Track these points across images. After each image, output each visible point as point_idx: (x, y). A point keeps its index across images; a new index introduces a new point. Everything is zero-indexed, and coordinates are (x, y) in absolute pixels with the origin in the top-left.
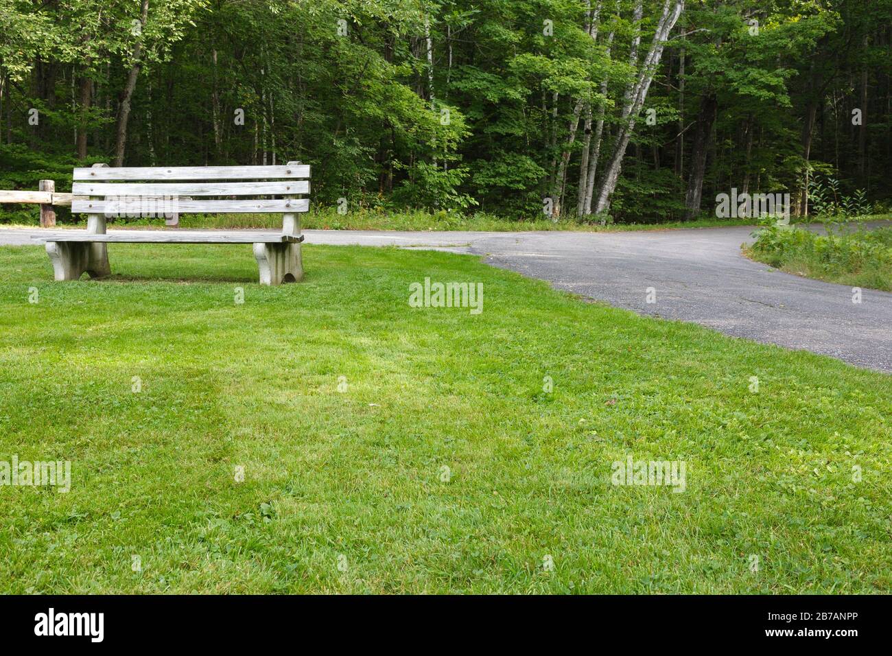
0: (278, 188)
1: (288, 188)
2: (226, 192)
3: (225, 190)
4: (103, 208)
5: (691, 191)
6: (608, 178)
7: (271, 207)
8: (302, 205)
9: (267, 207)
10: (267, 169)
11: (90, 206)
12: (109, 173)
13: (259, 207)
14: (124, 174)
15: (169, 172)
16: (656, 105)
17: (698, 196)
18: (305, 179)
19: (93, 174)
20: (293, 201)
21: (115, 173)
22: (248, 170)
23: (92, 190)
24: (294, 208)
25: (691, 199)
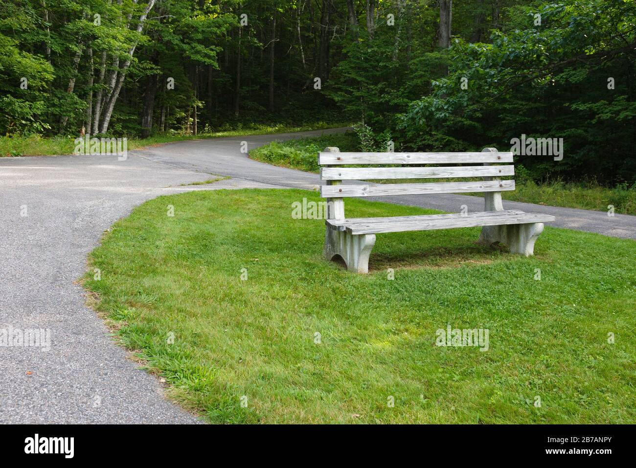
0: (492, 171)
1: (500, 172)
2: (453, 174)
3: (452, 173)
4: (352, 191)
5: (146, 117)
6: (109, 109)
7: (490, 187)
8: (510, 185)
9: (487, 187)
10: (484, 155)
11: (340, 191)
12: (355, 158)
13: (481, 187)
14: (368, 158)
15: (408, 157)
16: (143, 62)
17: (150, 121)
18: (510, 164)
19: (339, 159)
20: (504, 182)
21: (360, 158)
22: (470, 156)
23: (340, 175)
24: (505, 188)
25: (146, 122)
